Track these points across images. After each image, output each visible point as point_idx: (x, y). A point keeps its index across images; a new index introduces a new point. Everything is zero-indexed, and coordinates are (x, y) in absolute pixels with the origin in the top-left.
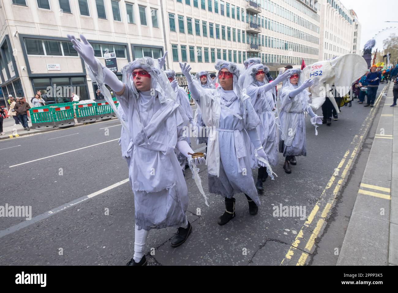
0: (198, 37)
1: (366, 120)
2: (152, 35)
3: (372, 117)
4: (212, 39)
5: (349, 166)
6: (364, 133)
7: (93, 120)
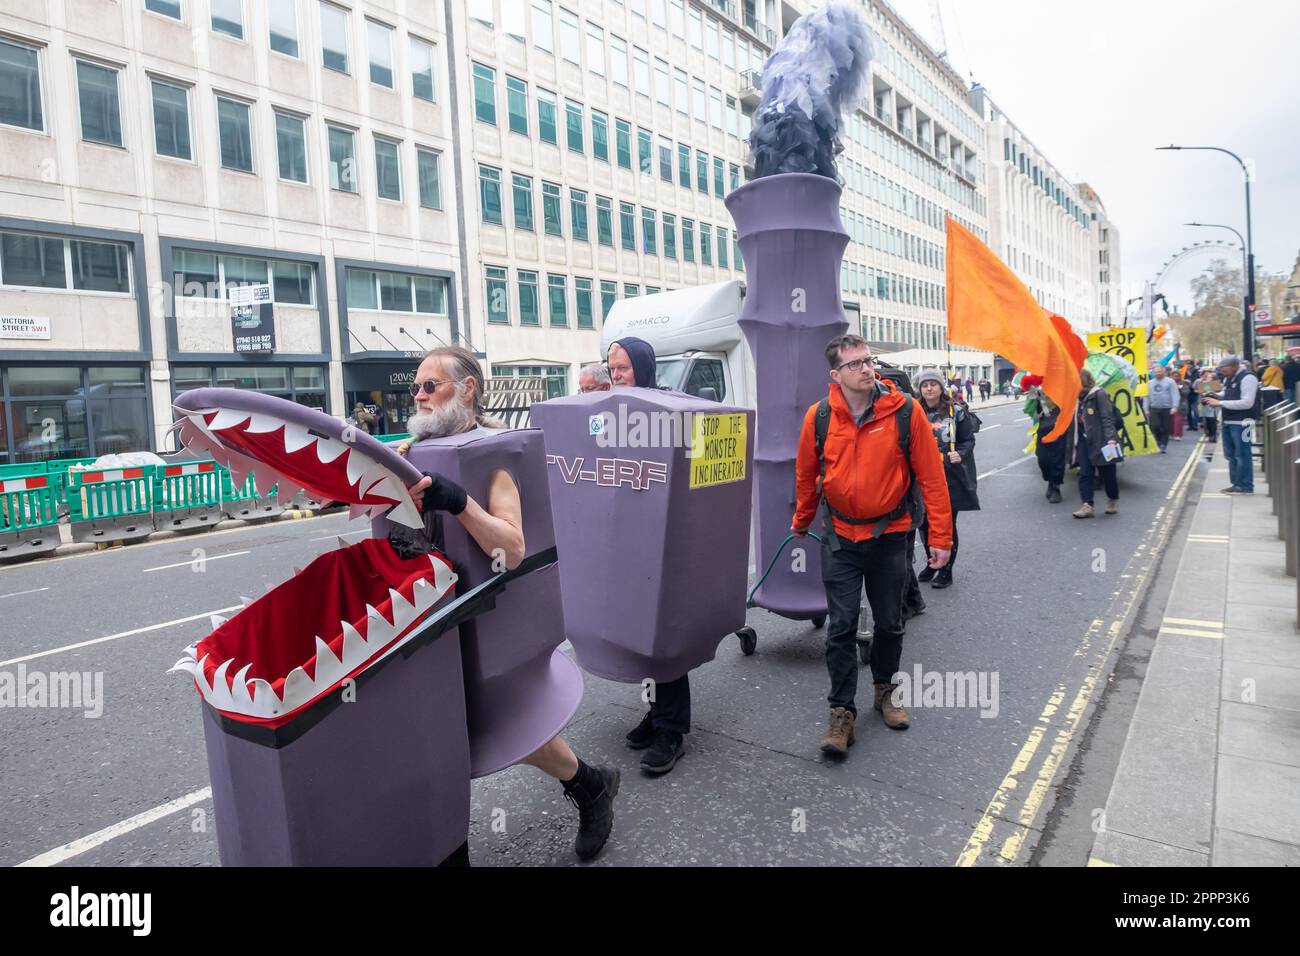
0: (581, 246)
1: (1138, 555)
2: (416, 233)
3: (1159, 546)
4: (629, 255)
5: (1056, 766)
6: (1126, 608)
7: (138, 533)
